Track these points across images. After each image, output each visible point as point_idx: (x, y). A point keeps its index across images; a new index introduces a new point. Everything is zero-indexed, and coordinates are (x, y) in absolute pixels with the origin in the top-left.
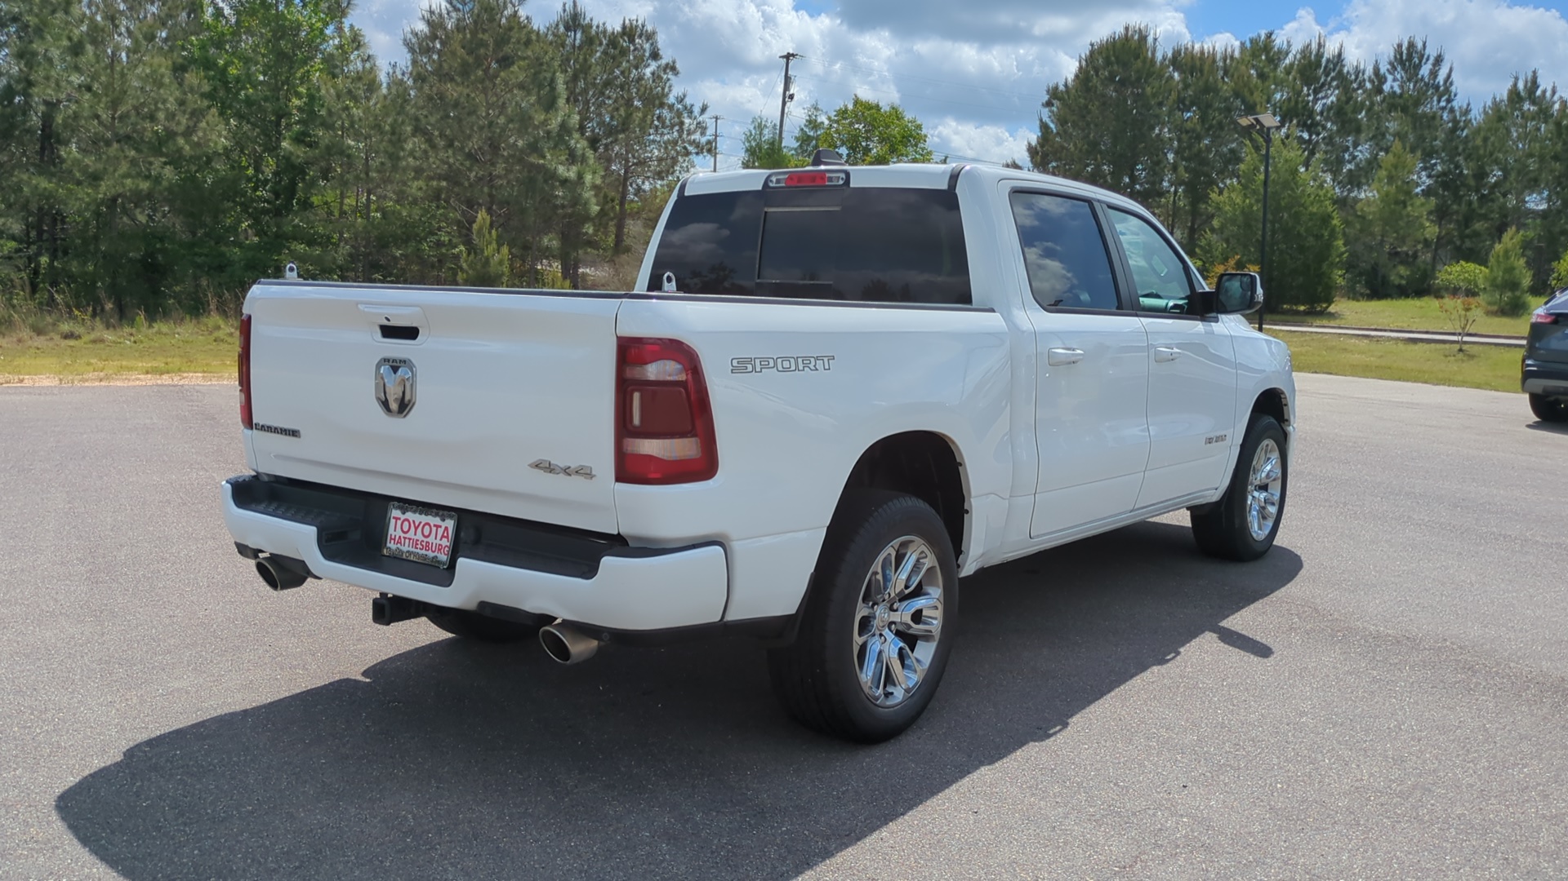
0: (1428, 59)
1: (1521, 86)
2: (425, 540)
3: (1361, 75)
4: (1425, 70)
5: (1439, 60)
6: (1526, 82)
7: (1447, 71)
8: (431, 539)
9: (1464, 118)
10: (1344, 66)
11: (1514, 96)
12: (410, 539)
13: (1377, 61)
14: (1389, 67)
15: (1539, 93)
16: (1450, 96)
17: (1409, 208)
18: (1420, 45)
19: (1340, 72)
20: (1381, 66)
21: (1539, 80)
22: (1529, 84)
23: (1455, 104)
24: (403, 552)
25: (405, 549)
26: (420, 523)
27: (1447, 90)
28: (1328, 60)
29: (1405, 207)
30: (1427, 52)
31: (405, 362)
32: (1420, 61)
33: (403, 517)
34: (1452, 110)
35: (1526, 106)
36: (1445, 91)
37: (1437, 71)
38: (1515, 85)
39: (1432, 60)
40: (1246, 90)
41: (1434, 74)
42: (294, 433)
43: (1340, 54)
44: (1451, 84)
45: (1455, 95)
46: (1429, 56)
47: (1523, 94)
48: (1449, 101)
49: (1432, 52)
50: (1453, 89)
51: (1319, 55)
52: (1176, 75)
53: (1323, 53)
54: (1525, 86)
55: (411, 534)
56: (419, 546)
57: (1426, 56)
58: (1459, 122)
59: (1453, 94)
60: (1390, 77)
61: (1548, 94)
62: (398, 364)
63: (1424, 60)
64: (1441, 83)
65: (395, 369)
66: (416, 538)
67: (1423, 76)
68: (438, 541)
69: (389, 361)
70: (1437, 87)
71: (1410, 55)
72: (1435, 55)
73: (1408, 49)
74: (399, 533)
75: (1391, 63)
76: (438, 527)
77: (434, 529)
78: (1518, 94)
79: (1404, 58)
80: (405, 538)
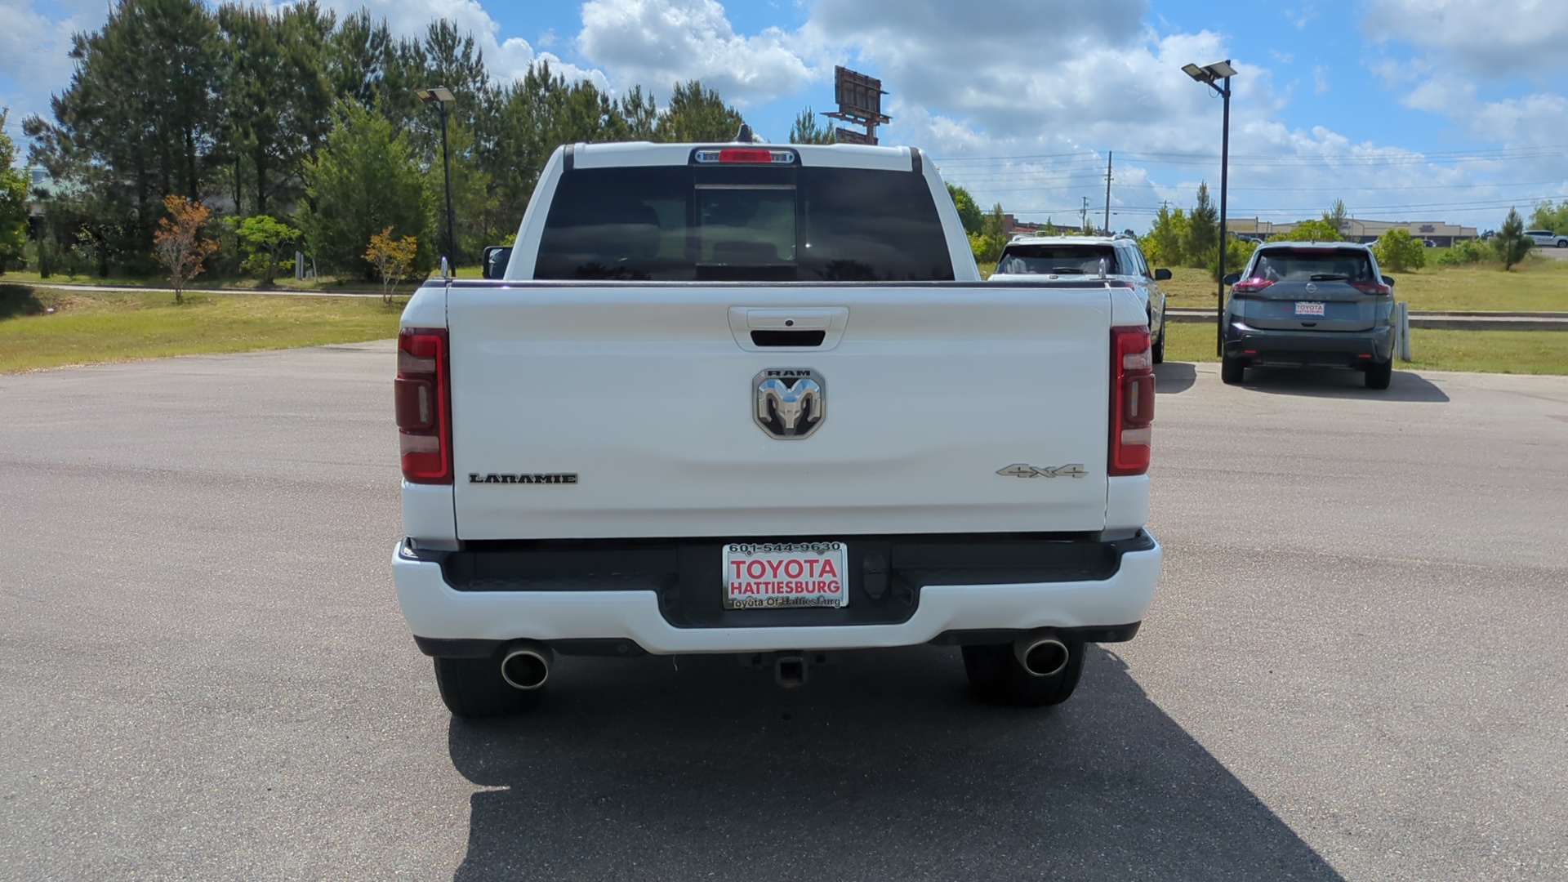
0: (459, 42)
1: (536, 73)
2: (794, 580)
3: (407, 51)
4: (458, 52)
5: (469, 43)
6: (540, 70)
7: (478, 53)
8: (805, 577)
9: (496, 100)
10: (390, 41)
11: (532, 82)
12: (767, 584)
13: (416, 40)
14: (427, 46)
15: (550, 81)
16: (483, 77)
17: (470, 182)
18: (451, 28)
19: (387, 47)
20: (420, 45)
21: (550, 69)
22: (542, 72)
23: (488, 86)
24: (761, 601)
25: (762, 596)
26: (781, 562)
27: (479, 72)
28: (375, 35)
29: (467, 180)
30: (458, 35)
31: (808, 373)
32: (454, 43)
33: (749, 560)
34: (486, 92)
35: (542, 91)
36: (476, 71)
37: (469, 54)
38: (531, 72)
39: (463, 43)
40: (305, 58)
41: (466, 55)
42: (569, 479)
43: (385, 30)
44: (482, 66)
45: (488, 77)
46: (460, 39)
47: (538, 81)
48: (483, 82)
49: (462, 34)
50: (484, 70)
51: (365, 29)
52: (225, 35)
53: (369, 27)
54: (540, 74)
55: (769, 576)
56: (785, 589)
57: (458, 39)
58: (493, 102)
59: (485, 76)
60: (429, 57)
61: (559, 81)
62: (796, 376)
63: (457, 43)
64: (474, 65)
65: (789, 383)
66: (776, 581)
67: (456, 57)
68: (816, 578)
69: (778, 373)
70: (470, 70)
71: (443, 35)
72: (466, 38)
73: (442, 31)
74: (745, 578)
75: (428, 43)
76: (811, 562)
77: (806, 567)
78: (535, 81)
79: (440, 38)
80: (758, 584)
